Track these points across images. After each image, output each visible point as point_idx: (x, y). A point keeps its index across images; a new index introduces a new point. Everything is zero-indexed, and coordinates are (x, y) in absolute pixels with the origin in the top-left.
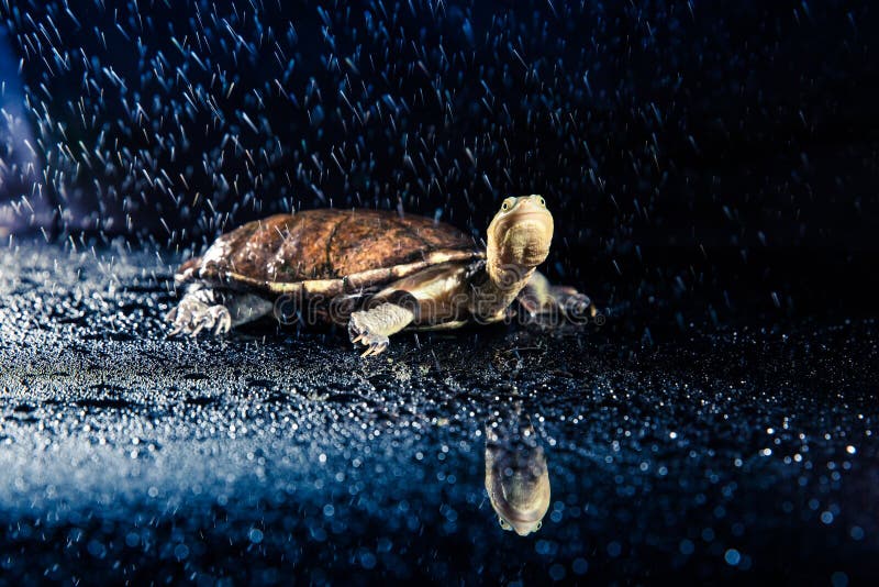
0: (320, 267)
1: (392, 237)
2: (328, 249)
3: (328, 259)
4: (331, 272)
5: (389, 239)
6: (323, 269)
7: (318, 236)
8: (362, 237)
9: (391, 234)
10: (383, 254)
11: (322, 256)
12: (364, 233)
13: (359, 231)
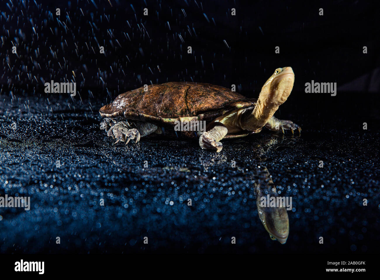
0: (184, 110)
1: (213, 96)
2: (186, 102)
3: (187, 107)
4: (190, 113)
5: (212, 96)
6: (186, 111)
7: (180, 96)
8: (201, 96)
9: (212, 94)
10: (211, 104)
11: (184, 105)
12: (201, 94)
13: (198, 94)
